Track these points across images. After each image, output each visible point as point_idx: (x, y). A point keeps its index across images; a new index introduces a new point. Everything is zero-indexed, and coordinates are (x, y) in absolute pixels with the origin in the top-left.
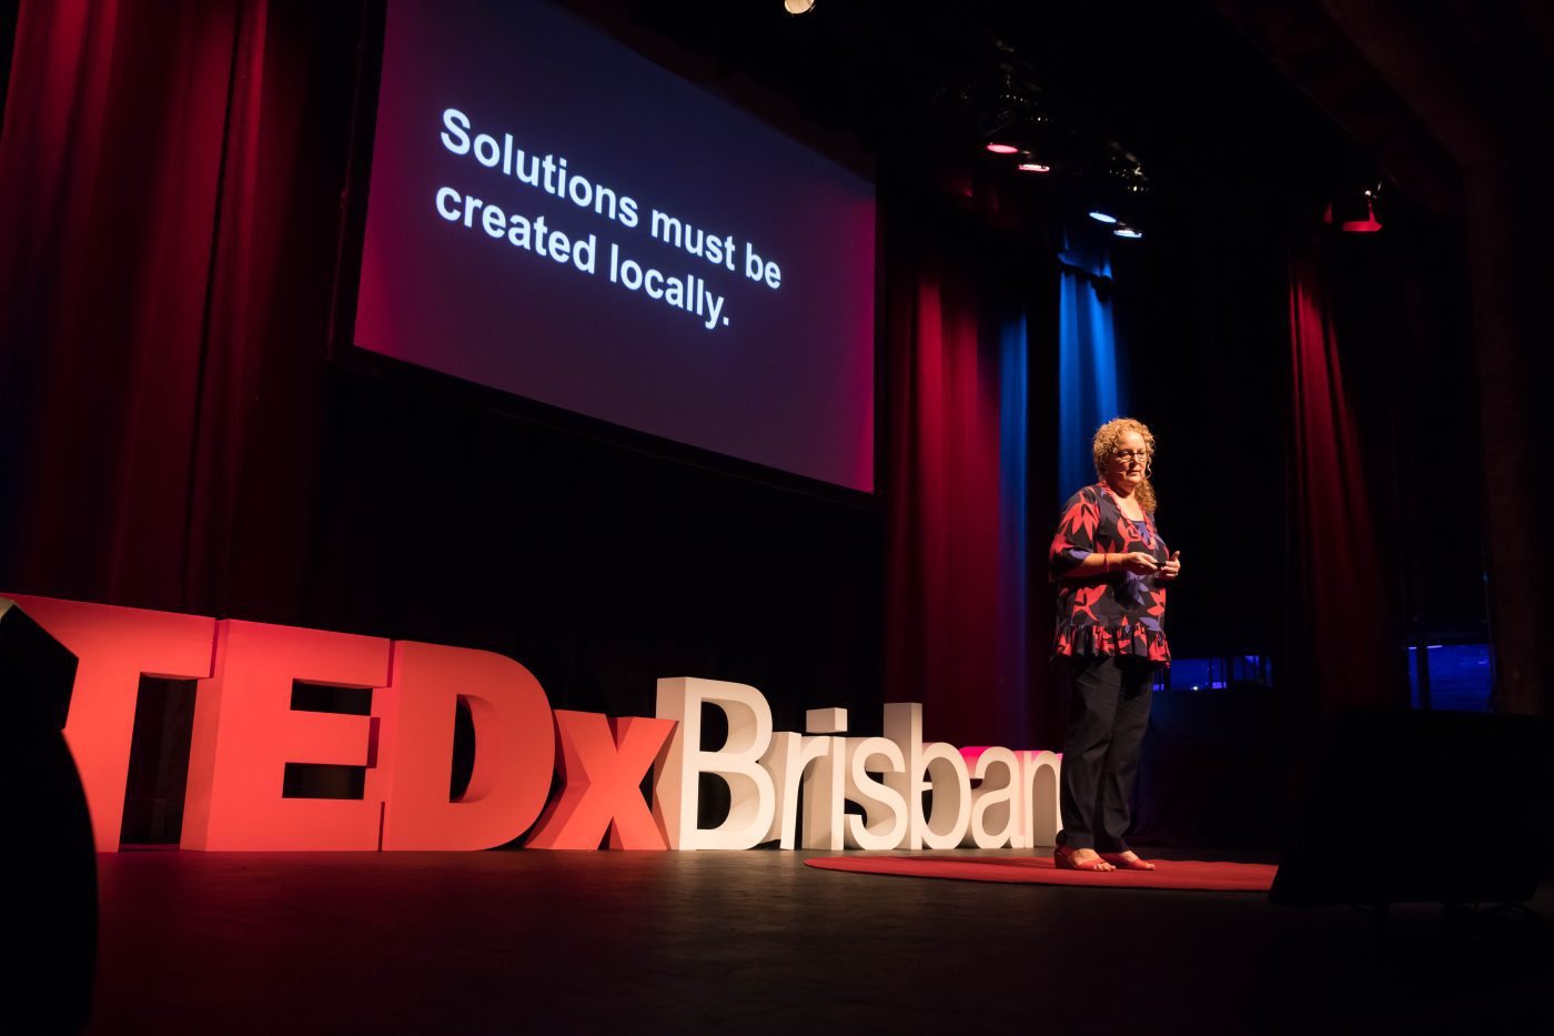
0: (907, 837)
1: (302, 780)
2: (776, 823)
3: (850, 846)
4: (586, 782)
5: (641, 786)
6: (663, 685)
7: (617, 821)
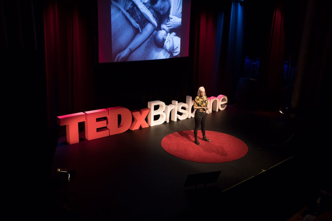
0: (188, 116)
1: (99, 130)
2: (166, 119)
3: (178, 120)
4: (137, 121)
5: (145, 120)
6: (149, 103)
7: (141, 125)
